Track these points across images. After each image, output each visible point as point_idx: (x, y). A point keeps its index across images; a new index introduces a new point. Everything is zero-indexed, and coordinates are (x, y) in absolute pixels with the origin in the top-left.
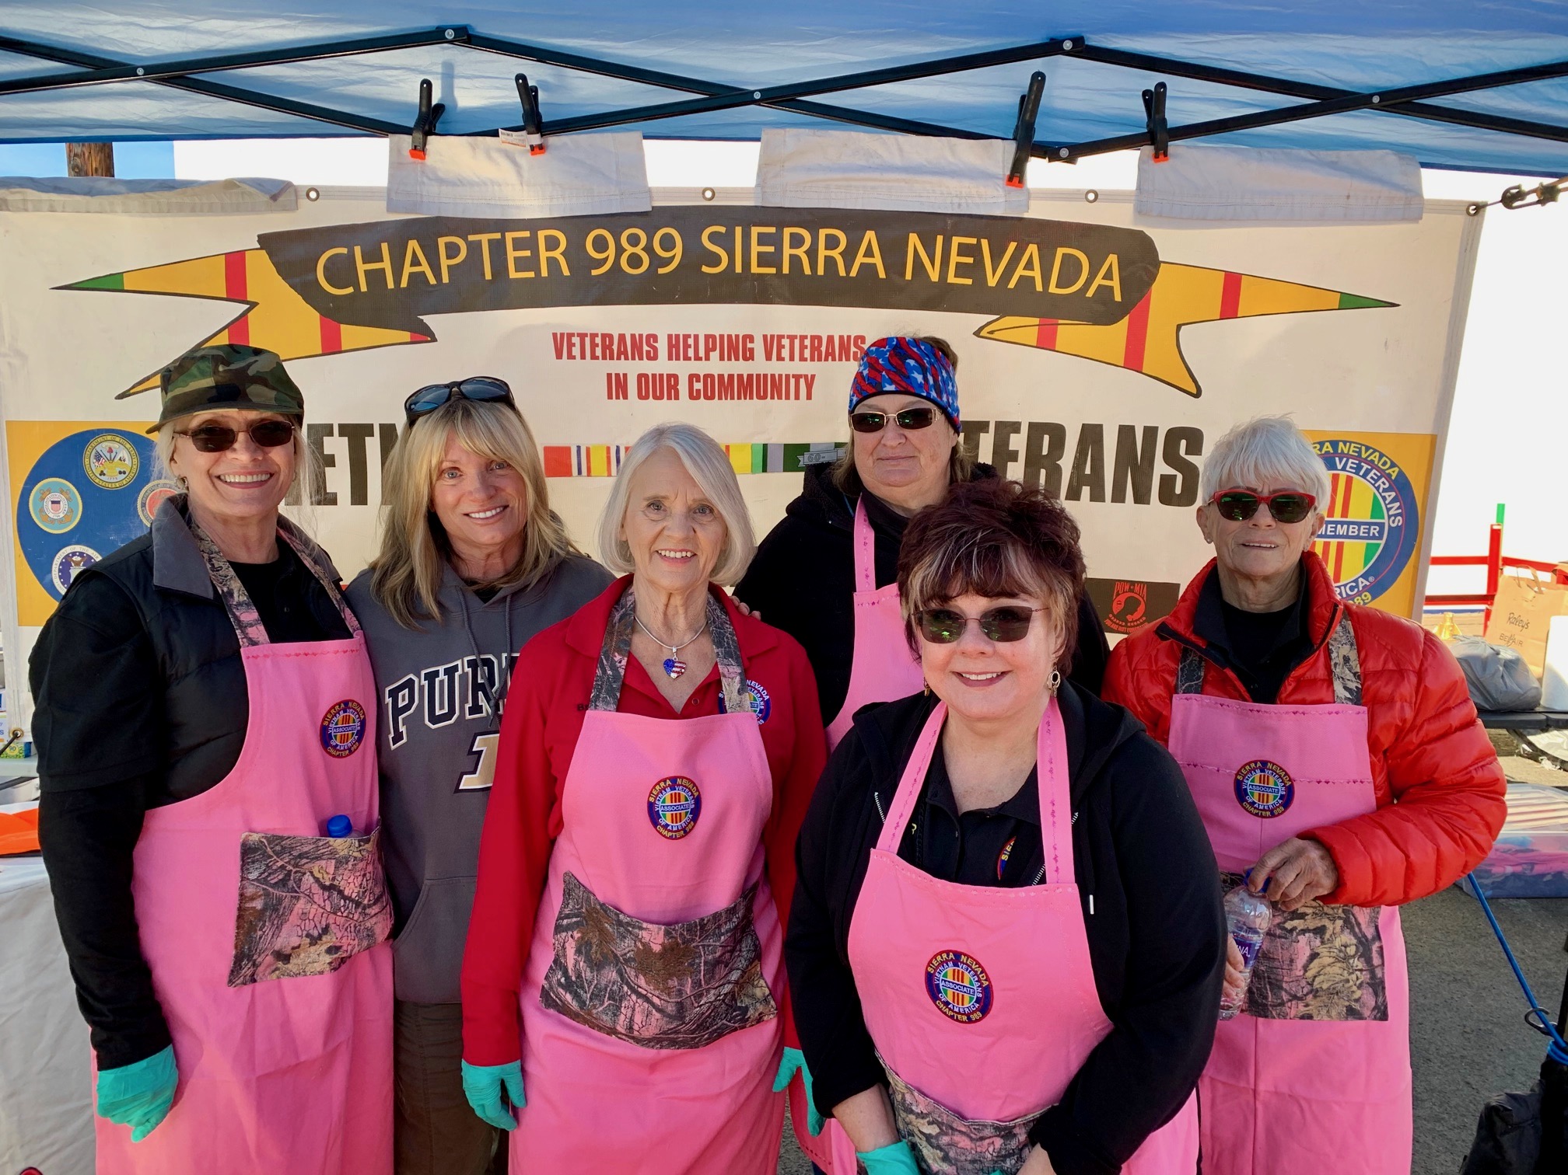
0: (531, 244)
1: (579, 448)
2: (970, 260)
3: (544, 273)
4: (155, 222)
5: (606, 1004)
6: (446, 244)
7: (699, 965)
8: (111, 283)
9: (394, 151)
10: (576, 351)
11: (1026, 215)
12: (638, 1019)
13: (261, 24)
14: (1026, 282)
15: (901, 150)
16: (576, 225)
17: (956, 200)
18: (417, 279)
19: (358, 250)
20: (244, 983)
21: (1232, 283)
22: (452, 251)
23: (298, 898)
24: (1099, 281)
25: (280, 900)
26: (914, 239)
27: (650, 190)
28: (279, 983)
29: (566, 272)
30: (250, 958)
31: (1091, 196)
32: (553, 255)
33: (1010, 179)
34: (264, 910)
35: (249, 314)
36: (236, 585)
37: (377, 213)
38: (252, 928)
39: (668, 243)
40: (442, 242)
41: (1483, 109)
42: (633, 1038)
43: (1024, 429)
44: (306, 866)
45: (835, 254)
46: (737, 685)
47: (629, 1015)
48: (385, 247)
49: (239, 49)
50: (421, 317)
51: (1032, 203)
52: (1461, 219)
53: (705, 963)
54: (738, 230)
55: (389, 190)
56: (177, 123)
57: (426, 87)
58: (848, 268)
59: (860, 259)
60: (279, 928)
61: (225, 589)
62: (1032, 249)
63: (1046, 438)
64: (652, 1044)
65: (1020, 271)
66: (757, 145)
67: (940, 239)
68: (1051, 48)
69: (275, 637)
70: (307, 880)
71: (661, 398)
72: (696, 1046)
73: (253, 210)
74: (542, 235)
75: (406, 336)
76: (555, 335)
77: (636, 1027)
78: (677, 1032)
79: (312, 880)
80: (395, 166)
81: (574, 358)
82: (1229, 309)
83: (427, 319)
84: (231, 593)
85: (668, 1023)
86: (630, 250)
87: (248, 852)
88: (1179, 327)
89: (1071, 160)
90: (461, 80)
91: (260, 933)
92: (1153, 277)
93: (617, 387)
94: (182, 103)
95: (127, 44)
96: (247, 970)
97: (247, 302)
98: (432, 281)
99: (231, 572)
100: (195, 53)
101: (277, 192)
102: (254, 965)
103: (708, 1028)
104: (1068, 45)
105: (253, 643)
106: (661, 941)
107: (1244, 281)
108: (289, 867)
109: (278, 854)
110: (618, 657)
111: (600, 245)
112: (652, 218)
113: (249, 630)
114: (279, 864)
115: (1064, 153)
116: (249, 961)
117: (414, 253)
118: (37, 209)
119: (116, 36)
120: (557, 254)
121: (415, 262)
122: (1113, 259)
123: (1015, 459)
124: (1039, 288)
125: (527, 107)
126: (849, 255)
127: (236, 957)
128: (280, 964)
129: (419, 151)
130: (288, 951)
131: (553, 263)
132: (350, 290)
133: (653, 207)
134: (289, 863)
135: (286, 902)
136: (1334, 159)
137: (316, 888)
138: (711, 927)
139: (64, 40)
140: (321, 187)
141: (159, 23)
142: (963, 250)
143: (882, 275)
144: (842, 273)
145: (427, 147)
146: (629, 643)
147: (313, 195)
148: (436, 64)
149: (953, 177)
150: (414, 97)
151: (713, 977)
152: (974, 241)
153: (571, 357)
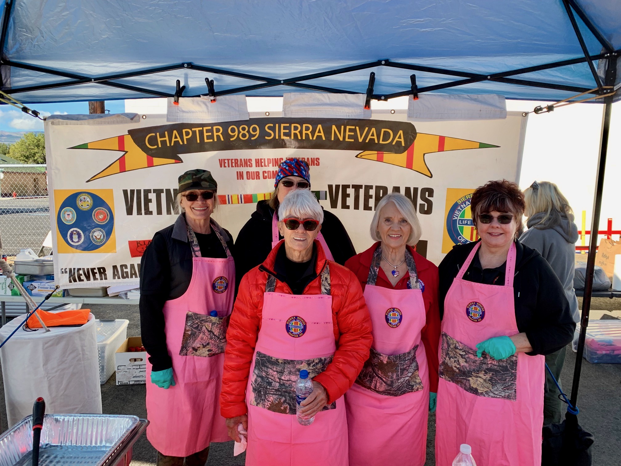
0: (211, 131)
1: (228, 195)
2: (353, 134)
3: (216, 140)
4: (97, 127)
5: (368, 379)
6: (185, 131)
7: (398, 369)
8: (84, 147)
9: (169, 103)
10: (226, 165)
11: (371, 119)
12: (378, 384)
13: (129, 64)
14: (372, 140)
15: (329, 98)
16: (225, 125)
17: (348, 114)
18: (176, 143)
19: (158, 134)
20: (184, 355)
21: (442, 140)
22: (187, 133)
23: (200, 333)
24: (396, 139)
25: (196, 333)
26: (334, 127)
27: (249, 113)
28: (194, 357)
29: (222, 139)
30: (186, 348)
31: (393, 112)
32: (218, 134)
33: (365, 107)
34: (191, 335)
35: (125, 155)
36: (195, 239)
37: (164, 122)
38: (187, 339)
39: (254, 130)
40: (184, 131)
41: (528, 79)
42: (376, 391)
43: (374, 188)
44: (204, 324)
45: (309, 132)
46: (415, 280)
47: (375, 383)
48: (166, 133)
49: (123, 72)
50: (178, 155)
51: (372, 115)
52: (521, 117)
53: (400, 369)
54: (277, 125)
55: (167, 115)
56: (104, 95)
57: (178, 82)
58: (313, 137)
59: (317, 134)
60: (195, 341)
61: (192, 240)
62: (373, 130)
63: (381, 191)
64: (382, 393)
65: (370, 137)
66: (282, 98)
67: (343, 127)
68: (378, 63)
69: (203, 255)
70: (204, 328)
71: (254, 179)
72: (396, 396)
73: (126, 122)
74: (215, 128)
75: (173, 161)
76: (219, 160)
77: (377, 387)
78: (391, 390)
79: (205, 328)
80: (169, 107)
81: (226, 167)
82: (441, 148)
83: (180, 155)
84: (193, 242)
85: (388, 387)
86: (242, 132)
87: (188, 317)
88: (424, 154)
89: (386, 99)
90: (191, 79)
91: (189, 341)
92: (415, 138)
93: (240, 176)
94: (106, 89)
95: (90, 71)
96: (185, 351)
97: (124, 151)
98: (181, 143)
99: (194, 235)
100: (109, 73)
101: (133, 117)
102: (187, 350)
103: (400, 390)
104: (383, 62)
105: (197, 256)
106: (386, 360)
107: (446, 139)
108: (199, 323)
109: (196, 319)
110: (376, 268)
111: (233, 130)
112: (250, 122)
113: (196, 253)
114: (196, 322)
115: (383, 98)
116: (185, 349)
117: (175, 135)
118: (62, 124)
119: (86, 69)
120: (219, 134)
121: (176, 137)
122: (401, 132)
123: (372, 198)
124: (376, 142)
125: (209, 88)
126: (313, 133)
127: (182, 347)
128: (194, 352)
129: (177, 102)
130: (196, 348)
131: (218, 137)
132: (156, 147)
133: (250, 119)
134: (199, 322)
135: (197, 334)
136: (476, 98)
137: (206, 331)
138: (403, 357)
139: (71, 71)
140: (147, 115)
141: (98, 65)
142: (350, 130)
143: (324, 139)
144: (311, 138)
145: (179, 101)
146: (379, 264)
147: (144, 117)
148: (182, 74)
149: (346, 107)
150: (175, 84)
151: (402, 374)
152: (354, 127)
153: (225, 166)
